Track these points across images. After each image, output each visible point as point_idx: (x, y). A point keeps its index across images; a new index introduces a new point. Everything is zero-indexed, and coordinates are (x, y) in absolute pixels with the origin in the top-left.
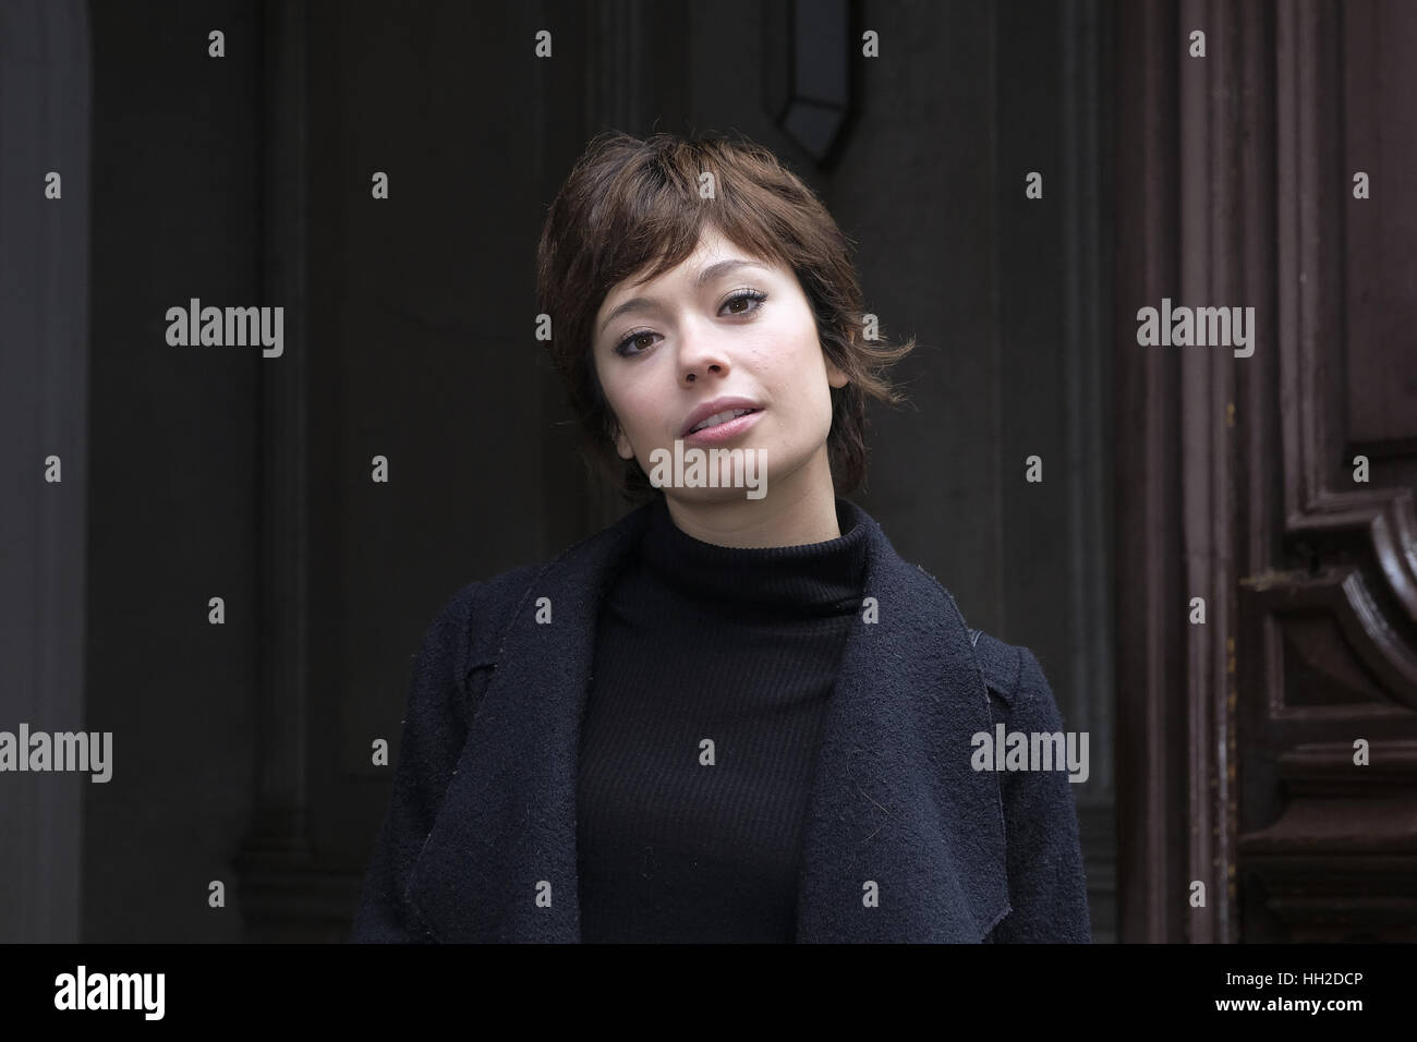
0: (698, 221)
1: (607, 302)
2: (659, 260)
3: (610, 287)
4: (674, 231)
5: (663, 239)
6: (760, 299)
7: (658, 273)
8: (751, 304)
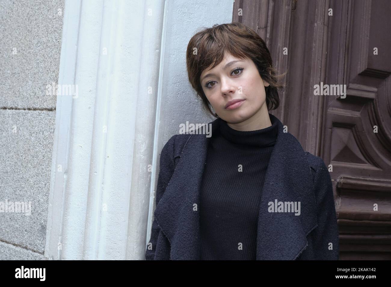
0: (223, 52)
1: (202, 75)
2: (214, 63)
3: (202, 71)
4: (217, 55)
5: (214, 58)
6: (242, 69)
7: (214, 67)
8: (240, 71)
